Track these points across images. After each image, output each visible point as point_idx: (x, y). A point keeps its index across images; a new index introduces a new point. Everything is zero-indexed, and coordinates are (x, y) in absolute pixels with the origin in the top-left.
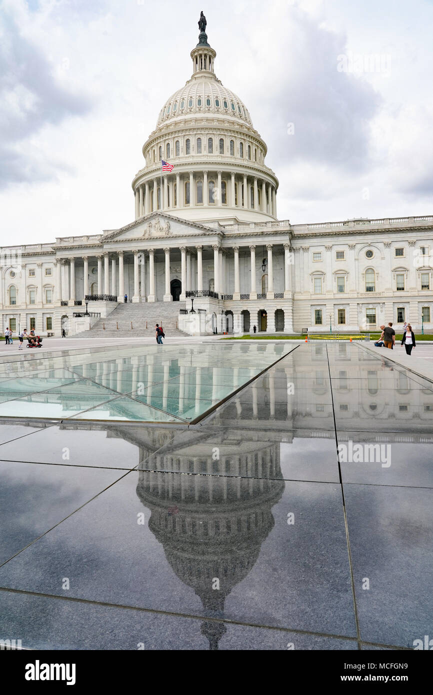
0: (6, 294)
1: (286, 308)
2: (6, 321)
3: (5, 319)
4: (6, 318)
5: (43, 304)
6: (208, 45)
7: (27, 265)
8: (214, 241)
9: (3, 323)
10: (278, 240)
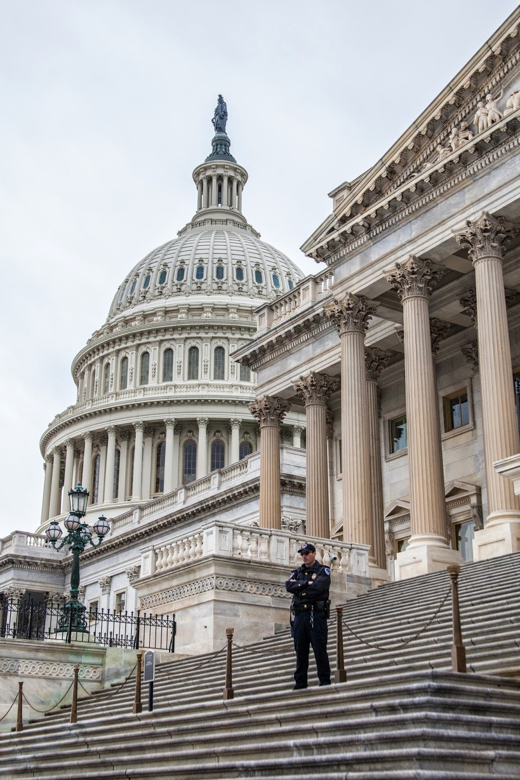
6: (231, 158)
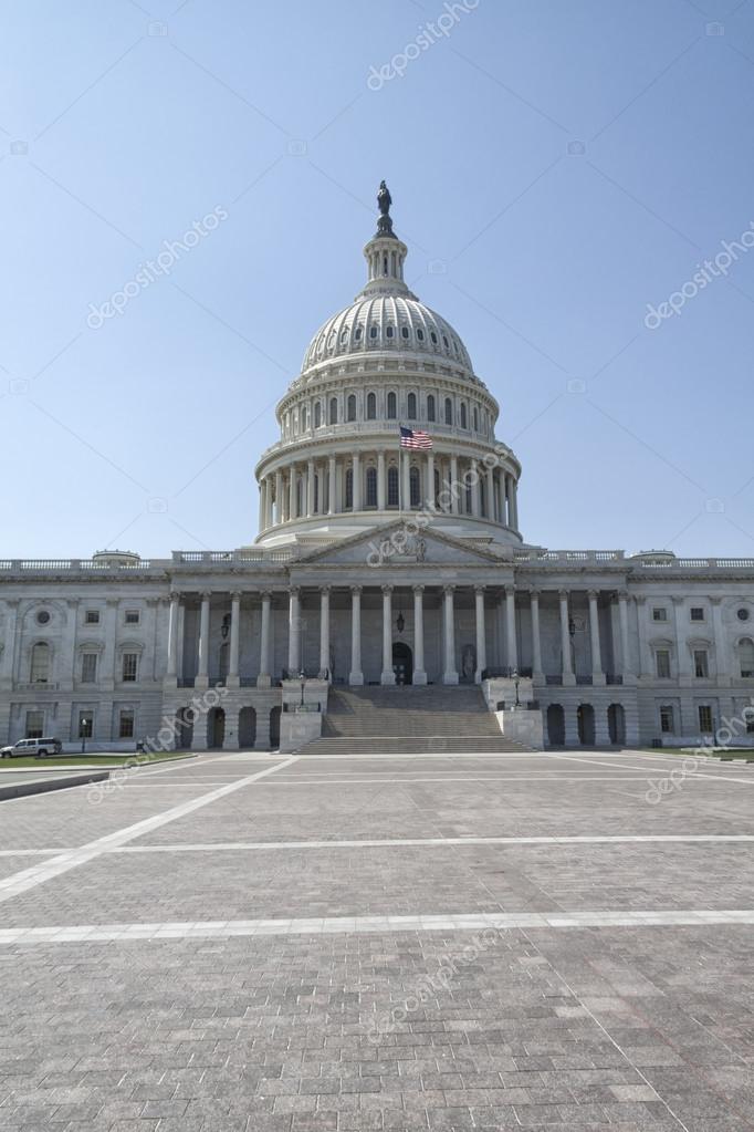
0: (24, 661)
1: (627, 702)
2: (18, 717)
3: (16, 713)
4: (19, 710)
5: (116, 684)
7: (83, 601)
8: (505, 579)
9: (10, 723)
10: (606, 583)
